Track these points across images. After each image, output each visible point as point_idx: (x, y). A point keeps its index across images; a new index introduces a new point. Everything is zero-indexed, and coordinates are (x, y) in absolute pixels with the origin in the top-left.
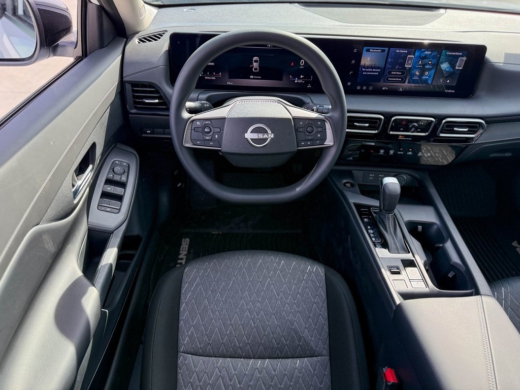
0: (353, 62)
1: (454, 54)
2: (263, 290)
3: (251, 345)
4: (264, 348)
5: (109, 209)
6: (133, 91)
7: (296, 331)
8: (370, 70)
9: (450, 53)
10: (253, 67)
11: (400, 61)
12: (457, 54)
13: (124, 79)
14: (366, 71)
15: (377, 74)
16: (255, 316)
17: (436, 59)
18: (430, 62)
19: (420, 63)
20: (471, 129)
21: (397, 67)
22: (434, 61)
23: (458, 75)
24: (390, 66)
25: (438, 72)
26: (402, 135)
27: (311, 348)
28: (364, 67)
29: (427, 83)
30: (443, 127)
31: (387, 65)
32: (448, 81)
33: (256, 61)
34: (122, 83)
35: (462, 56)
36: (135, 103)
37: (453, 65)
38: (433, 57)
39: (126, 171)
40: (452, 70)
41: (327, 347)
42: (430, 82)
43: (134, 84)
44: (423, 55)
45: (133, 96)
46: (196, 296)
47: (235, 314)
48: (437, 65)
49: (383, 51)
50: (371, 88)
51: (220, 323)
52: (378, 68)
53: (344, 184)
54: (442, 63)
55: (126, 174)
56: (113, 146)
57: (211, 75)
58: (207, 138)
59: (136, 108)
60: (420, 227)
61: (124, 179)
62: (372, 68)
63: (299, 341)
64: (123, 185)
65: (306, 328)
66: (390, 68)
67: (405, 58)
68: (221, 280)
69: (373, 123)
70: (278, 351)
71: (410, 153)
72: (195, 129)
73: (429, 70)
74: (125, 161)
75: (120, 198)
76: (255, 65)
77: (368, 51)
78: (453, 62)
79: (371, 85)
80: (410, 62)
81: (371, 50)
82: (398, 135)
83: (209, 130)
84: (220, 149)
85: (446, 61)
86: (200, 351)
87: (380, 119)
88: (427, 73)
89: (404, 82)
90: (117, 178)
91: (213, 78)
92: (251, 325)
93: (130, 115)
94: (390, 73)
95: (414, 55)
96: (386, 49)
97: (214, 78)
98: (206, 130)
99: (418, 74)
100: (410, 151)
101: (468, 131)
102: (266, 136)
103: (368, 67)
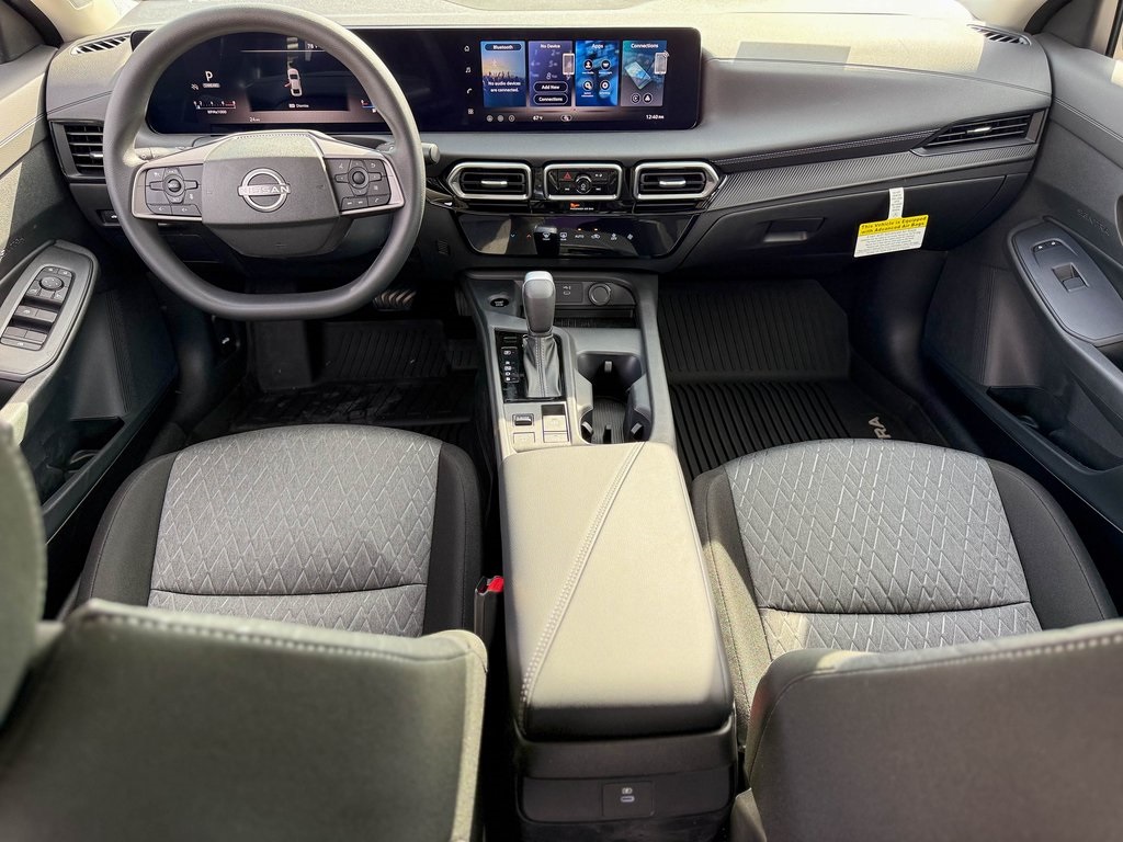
0: (468, 70)
1: (644, 46)
2: (321, 486)
3: (284, 573)
4: (308, 576)
5: (21, 344)
6: (70, 138)
7: (369, 547)
8: (502, 83)
9: (636, 46)
10: (290, 87)
11: (552, 64)
12: (649, 46)
13: (48, 117)
14: (494, 87)
15: (516, 90)
16: (296, 526)
17: (614, 59)
18: (606, 65)
19: (588, 66)
20: (690, 182)
21: (549, 75)
22: (613, 62)
23: (661, 87)
24: (537, 75)
25: (625, 81)
26: (575, 202)
27: (395, 571)
28: (491, 80)
29: (611, 105)
30: (640, 183)
31: (530, 73)
32: (648, 98)
33: (294, 77)
34: (45, 122)
35: (660, 50)
36: (77, 160)
37: (648, 69)
38: (610, 54)
39: (67, 284)
40: (648, 77)
41: (424, 568)
42: (614, 100)
43: (70, 126)
44: (590, 52)
45: (72, 147)
46: (193, 499)
47: (260, 523)
48: (619, 69)
49: (517, 47)
50: (512, 118)
51: (232, 540)
52: (516, 80)
53: (493, 303)
54: (627, 64)
55: (65, 289)
56: (47, 243)
57: (218, 106)
58: (175, 200)
59: (80, 170)
60: (609, 364)
61: (59, 297)
62: (504, 80)
63: (374, 561)
64: (57, 307)
65: (389, 540)
66: (537, 79)
67: (559, 60)
68: (241, 471)
69: (514, 180)
70: (333, 581)
71: (596, 236)
72: (151, 185)
73: (608, 78)
74: (65, 270)
75: (46, 328)
76: (295, 84)
77: (489, 48)
78: (647, 62)
79: (511, 112)
80: (570, 65)
81: (495, 47)
82: (569, 202)
83: (176, 186)
84: (200, 219)
85: (633, 61)
86: (191, 585)
87: (523, 171)
88: (605, 85)
89: (569, 104)
90: (46, 295)
91: (222, 112)
92: (288, 540)
93: (71, 185)
94: (538, 87)
95: (574, 52)
96: (522, 43)
97: (225, 112)
98: (171, 186)
99: (590, 87)
100: (596, 232)
101: (686, 186)
102: (275, 190)
103: (496, 78)
